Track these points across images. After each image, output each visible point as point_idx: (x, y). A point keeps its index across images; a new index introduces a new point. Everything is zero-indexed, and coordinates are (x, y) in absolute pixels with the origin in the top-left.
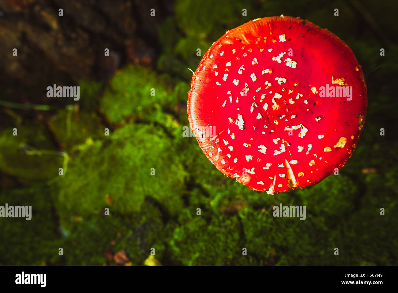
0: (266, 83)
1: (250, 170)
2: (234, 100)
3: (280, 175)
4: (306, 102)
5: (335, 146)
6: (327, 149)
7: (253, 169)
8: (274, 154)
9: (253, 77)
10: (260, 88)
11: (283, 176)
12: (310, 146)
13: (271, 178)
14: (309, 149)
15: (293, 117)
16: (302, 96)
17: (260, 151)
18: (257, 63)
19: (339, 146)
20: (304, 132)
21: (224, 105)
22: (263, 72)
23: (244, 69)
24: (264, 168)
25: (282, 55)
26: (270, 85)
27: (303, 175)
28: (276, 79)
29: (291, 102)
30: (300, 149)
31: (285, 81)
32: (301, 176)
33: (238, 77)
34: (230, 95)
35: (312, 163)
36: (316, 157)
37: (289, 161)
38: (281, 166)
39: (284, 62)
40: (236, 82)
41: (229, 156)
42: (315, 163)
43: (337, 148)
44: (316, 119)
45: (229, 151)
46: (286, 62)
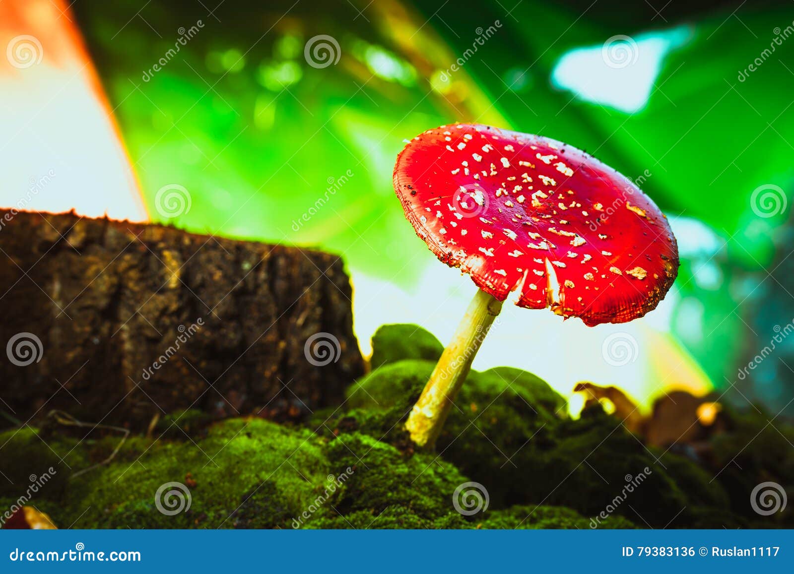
0: (525, 175)
1: (487, 250)
2: (472, 173)
3: (535, 271)
4: (585, 213)
5: (628, 272)
6: (615, 270)
7: (492, 249)
8: (529, 246)
9: (505, 162)
10: (514, 178)
11: (540, 273)
12: (588, 257)
13: (520, 270)
14: (585, 260)
15: (564, 222)
16: (579, 205)
17: (506, 234)
18: (513, 151)
19: (635, 275)
20: (579, 241)
21: (454, 172)
22: (521, 163)
23: (491, 149)
24: (510, 254)
25: (551, 157)
26: (530, 180)
27: (573, 286)
28: (540, 177)
29: (561, 206)
30: (572, 255)
31: (553, 183)
32: (569, 287)
33: (481, 153)
34: (465, 167)
35: (588, 276)
36: (597, 272)
37: (551, 260)
38: (539, 261)
39: (554, 165)
40: (477, 158)
41: (454, 224)
42: (594, 278)
43: (630, 275)
44: (600, 236)
45: (455, 219)
46: (557, 166)
